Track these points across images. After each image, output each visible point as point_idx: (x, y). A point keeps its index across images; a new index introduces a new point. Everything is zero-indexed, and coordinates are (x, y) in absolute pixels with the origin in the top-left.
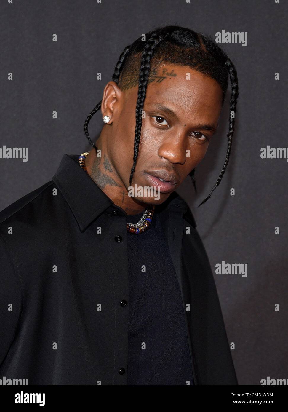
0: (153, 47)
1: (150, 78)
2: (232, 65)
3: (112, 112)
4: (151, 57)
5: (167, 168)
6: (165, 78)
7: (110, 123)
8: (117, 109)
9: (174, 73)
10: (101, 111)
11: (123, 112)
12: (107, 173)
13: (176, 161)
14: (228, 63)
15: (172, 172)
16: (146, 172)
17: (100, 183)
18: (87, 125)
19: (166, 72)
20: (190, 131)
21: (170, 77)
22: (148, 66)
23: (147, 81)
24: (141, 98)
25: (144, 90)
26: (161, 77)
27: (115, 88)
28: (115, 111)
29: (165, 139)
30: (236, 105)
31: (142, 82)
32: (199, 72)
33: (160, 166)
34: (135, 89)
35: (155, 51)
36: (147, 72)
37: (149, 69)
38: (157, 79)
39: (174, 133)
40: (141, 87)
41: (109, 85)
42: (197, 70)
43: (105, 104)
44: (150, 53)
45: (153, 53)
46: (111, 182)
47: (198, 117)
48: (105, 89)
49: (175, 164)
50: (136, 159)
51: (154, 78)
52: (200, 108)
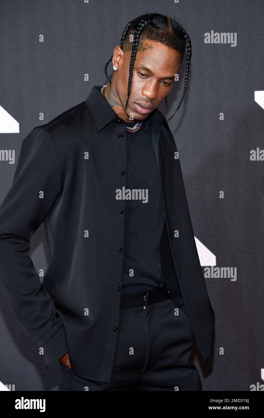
0: (140, 29)
1: (138, 48)
2: (188, 37)
3: (118, 63)
4: (140, 35)
5: (147, 101)
6: (147, 49)
7: (117, 70)
8: (121, 62)
9: (152, 46)
10: (112, 62)
11: (123, 65)
12: (115, 98)
13: (151, 98)
14: (186, 36)
15: (149, 103)
16: (134, 103)
17: (111, 103)
18: (106, 68)
19: (147, 46)
20: (160, 80)
21: (149, 49)
22: (137, 40)
23: (137, 49)
24: (132, 60)
25: (134, 55)
26: (144, 48)
27: (120, 49)
28: (120, 63)
29: (146, 84)
30: (190, 61)
31: (133, 50)
32: (166, 46)
33: (142, 100)
34: (130, 53)
35: (142, 31)
36: (136, 44)
37: (138, 42)
38: (142, 49)
39: (151, 81)
40: (133, 53)
41: (117, 48)
42: (165, 44)
43: (115, 58)
44: (139, 32)
45: (141, 32)
46: (117, 103)
47: (165, 72)
48: (115, 49)
49: (151, 99)
50: (129, 94)
51: (141, 48)
52: (166, 67)
